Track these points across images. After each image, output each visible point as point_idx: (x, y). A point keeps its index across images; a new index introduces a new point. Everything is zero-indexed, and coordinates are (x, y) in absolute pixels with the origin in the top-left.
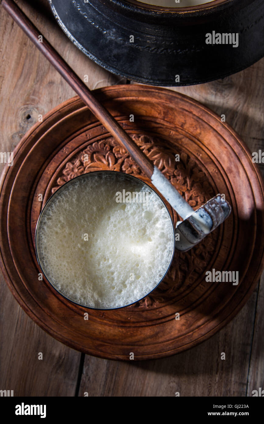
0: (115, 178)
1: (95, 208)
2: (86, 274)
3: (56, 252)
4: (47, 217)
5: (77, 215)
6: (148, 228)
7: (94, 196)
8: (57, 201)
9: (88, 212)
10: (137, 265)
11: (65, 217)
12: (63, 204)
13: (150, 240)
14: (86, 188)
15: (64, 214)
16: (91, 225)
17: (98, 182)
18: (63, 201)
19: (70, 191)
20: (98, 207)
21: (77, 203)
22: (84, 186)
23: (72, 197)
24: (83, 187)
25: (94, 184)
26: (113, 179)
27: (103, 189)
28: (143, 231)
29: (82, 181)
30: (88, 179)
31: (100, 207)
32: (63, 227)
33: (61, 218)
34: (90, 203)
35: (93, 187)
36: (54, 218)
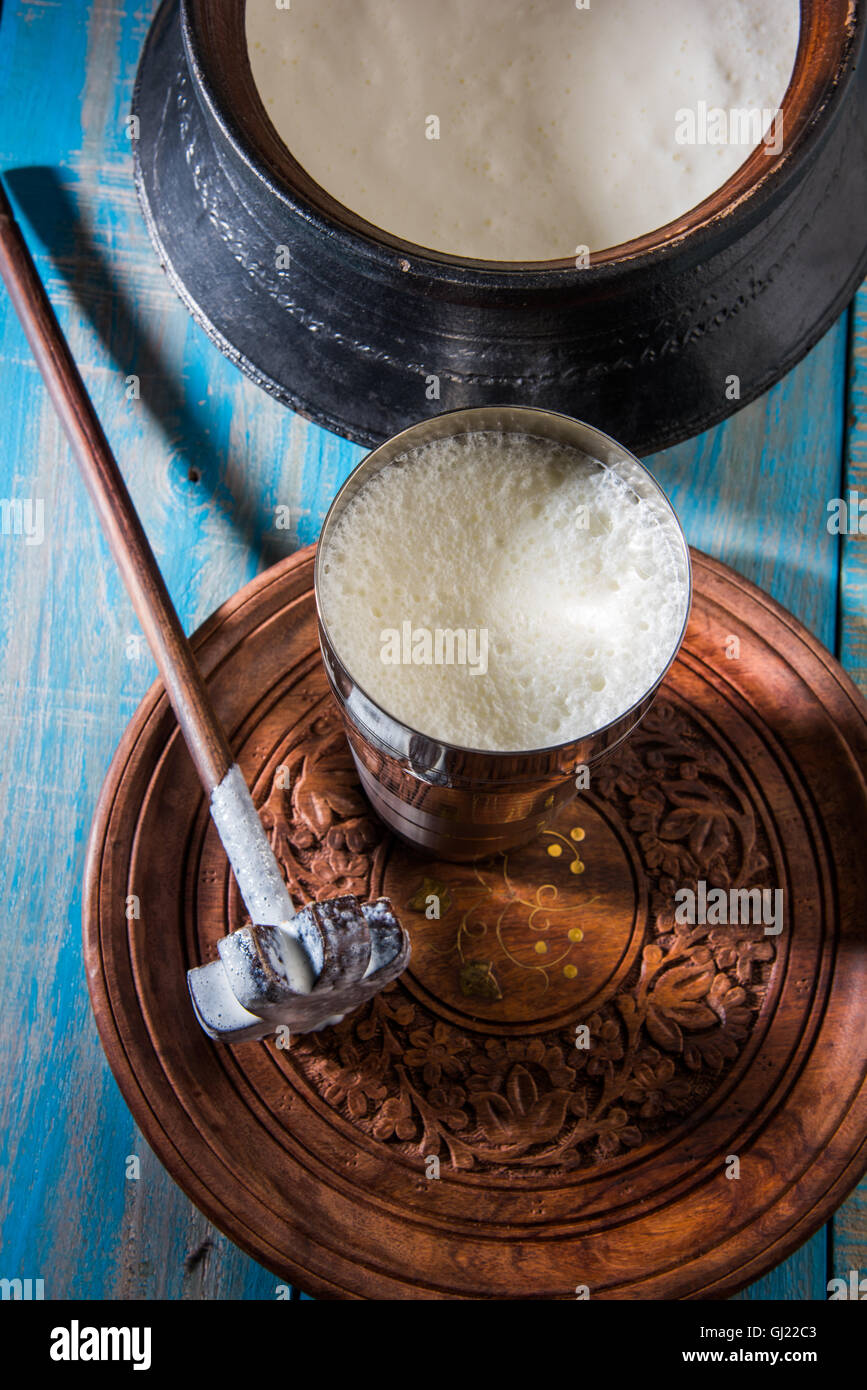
0: (500, 440)
1: (454, 521)
2: (455, 689)
3: (366, 640)
4: (332, 551)
5: (409, 543)
6: (605, 556)
7: (449, 491)
8: (355, 510)
9: (438, 533)
10: (590, 653)
11: (379, 550)
12: (370, 516)
13: (614, 586)
14: (425, 472)
15: (374, 544)
16: (450, 563)
17: (455, 453)
18: (369, 510)
19: (384, 482)
20: (464, 517)
21: (406, 512)
22: (421, 467)
23: (393, 497)
24: (417, 469)
25: (447, 459)
26: (495, 441)
27: (471, 470)
28: (594, 567)
29: (416, 453)
30: (429, 447)
31: (467, 516)
32: (375, 575)
33: (370, 554)
34: (440, 510)
35: (444, 467)
36: (350, 555)
